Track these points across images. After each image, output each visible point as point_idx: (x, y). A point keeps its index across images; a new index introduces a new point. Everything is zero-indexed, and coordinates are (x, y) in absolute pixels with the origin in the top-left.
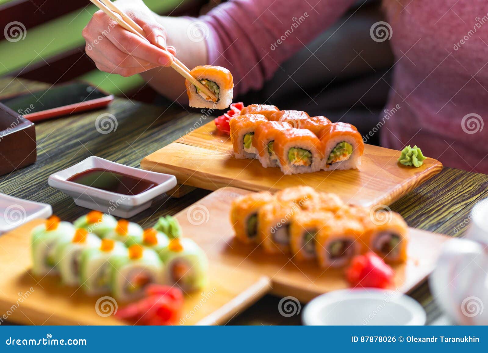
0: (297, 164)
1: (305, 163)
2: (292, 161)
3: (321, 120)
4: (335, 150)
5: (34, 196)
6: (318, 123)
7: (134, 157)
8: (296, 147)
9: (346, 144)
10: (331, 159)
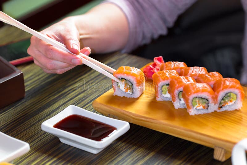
0: (198, 108)
1: (204, 107)
2: (195, 106)
3: (215, 76)
4: (224, 98)
5: (21, 126)
6: (213, 78)
7: (90, 92)
8: (198, 97)
9: (232, 94)
10: (222, 104)
